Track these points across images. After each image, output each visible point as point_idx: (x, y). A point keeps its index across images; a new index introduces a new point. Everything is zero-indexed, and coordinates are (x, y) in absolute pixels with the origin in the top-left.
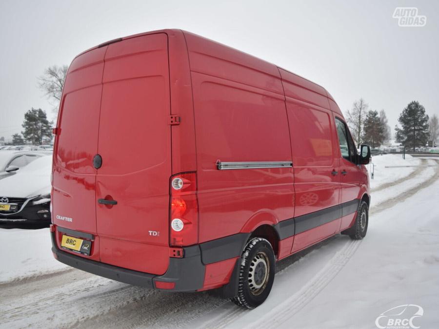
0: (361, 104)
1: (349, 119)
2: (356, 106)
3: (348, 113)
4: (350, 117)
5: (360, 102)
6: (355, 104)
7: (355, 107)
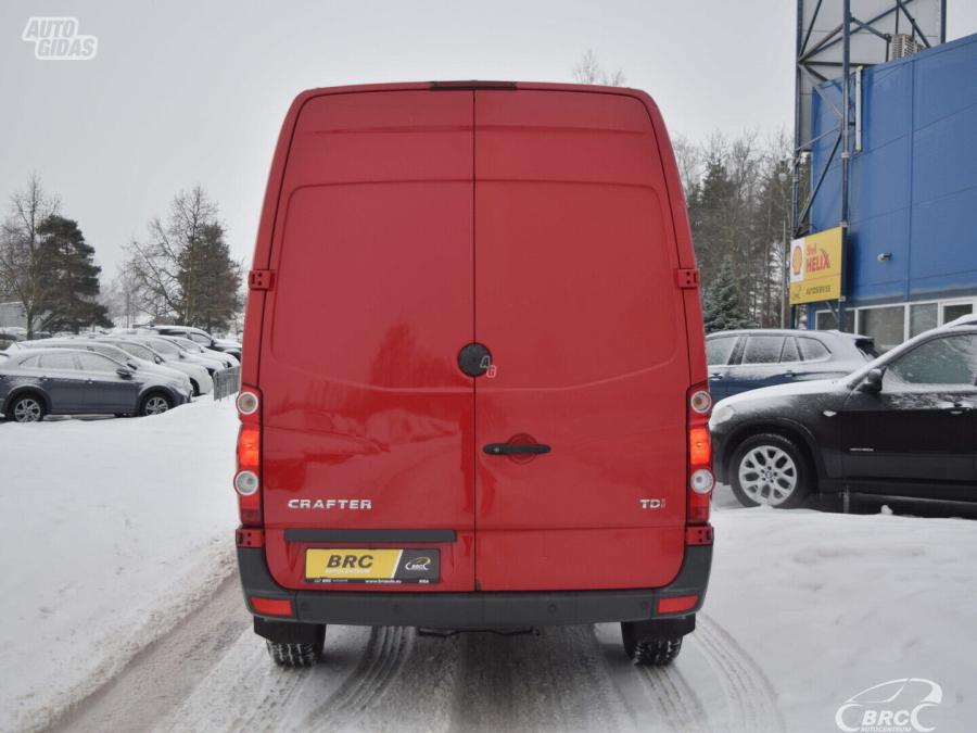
0: (198, 202)
1: (162, 245)
2: (181, 208)
3: (158, 226)
4: (162, 241)
5: (194, 196)
6: (180, 203)
7: (179, 212)
